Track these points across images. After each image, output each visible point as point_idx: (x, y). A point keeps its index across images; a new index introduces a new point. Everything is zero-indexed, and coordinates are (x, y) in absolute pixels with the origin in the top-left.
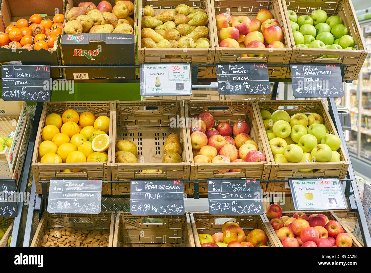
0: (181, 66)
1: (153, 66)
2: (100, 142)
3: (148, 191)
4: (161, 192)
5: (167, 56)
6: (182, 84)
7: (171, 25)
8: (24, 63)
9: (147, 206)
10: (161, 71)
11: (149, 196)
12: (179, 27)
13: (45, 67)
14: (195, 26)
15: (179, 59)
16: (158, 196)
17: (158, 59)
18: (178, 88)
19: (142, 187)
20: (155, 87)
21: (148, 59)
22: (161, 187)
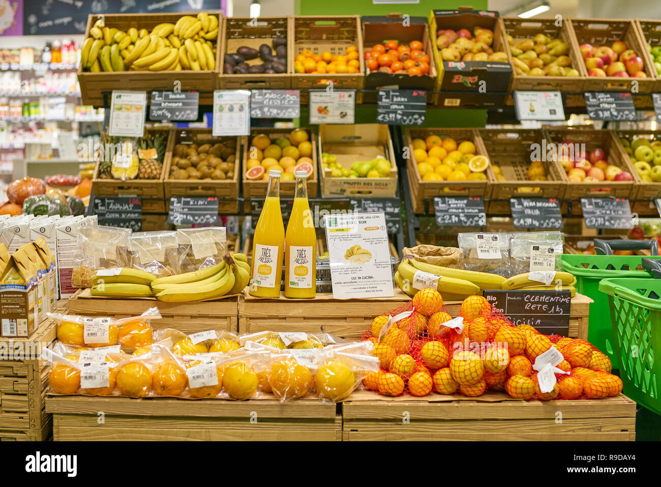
0: (552, 94)
1: (525, 93)
2: (478, 163)
3: (527, 207)
4: (540, 209)
5: (539, 84)
6: (554, 111)
7: (533, 55)
8: (401, 88)
9: (529, 221)
10: (534, 98)
11: (528, 212)
12: (542, 56)
13: (422, 93)
14: (557, 56)
15: (550, 87)
16: (537, 212)
17: (530, 86)
18: (551, 113)
19: (520, 203)
20: (530, 112)
21: (520, 87)
22: (539, 204)
